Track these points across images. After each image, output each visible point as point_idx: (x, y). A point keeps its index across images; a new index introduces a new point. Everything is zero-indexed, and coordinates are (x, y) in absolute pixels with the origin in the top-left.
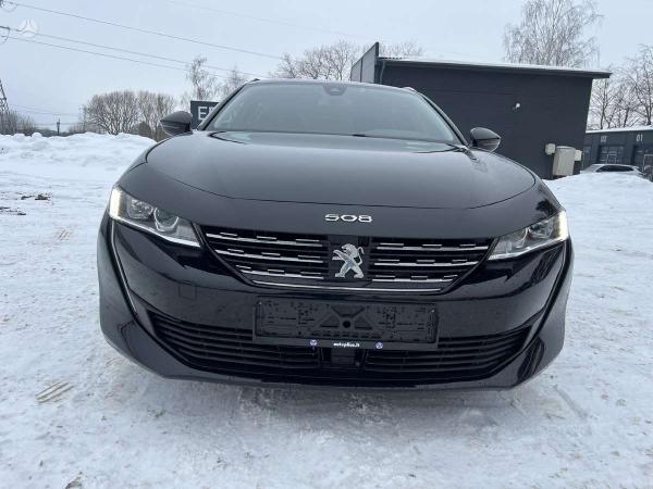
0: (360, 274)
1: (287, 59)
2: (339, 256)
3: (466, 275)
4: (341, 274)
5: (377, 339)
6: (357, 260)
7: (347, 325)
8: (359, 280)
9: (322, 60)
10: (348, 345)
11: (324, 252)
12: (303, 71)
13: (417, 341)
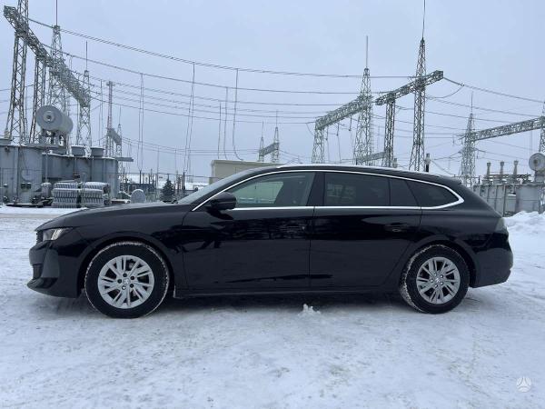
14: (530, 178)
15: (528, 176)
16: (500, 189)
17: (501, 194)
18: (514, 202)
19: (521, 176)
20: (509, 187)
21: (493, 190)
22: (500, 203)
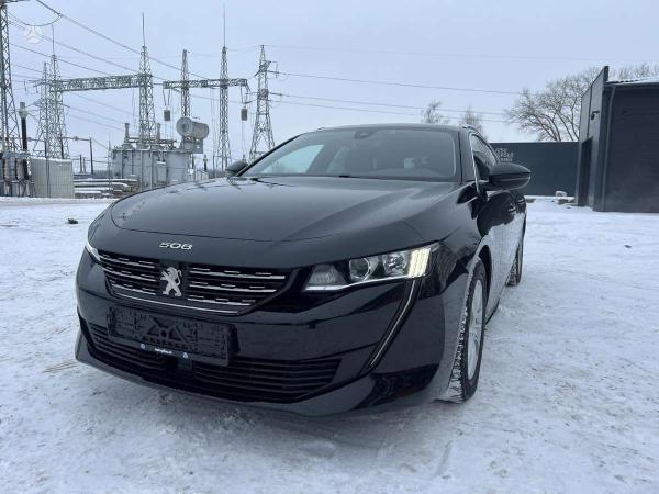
0: (178, 293)
1: (526, 94)
2: (166, 277)
3: (264, 301)
4: (166, 292)
5: (184, 349)
6: (177, 281)
7: (164, 334)
8: (178, 298)
9: (567, 90)
10: (163, 351)
11: (157, 273)
12: (544, 104)
13: (214, 356)
14: (175, 144)
15: (172, 142)
16: (147, 154)
17: (148, 160)
18: (165, 170)
19: (166, 142)
20: (156, 153)
21: (138, 156)
22: (148, 172)
